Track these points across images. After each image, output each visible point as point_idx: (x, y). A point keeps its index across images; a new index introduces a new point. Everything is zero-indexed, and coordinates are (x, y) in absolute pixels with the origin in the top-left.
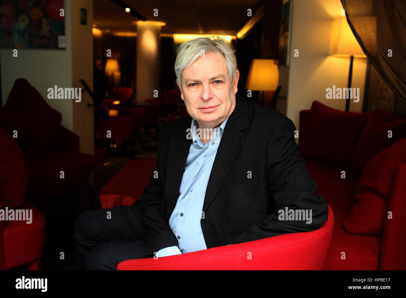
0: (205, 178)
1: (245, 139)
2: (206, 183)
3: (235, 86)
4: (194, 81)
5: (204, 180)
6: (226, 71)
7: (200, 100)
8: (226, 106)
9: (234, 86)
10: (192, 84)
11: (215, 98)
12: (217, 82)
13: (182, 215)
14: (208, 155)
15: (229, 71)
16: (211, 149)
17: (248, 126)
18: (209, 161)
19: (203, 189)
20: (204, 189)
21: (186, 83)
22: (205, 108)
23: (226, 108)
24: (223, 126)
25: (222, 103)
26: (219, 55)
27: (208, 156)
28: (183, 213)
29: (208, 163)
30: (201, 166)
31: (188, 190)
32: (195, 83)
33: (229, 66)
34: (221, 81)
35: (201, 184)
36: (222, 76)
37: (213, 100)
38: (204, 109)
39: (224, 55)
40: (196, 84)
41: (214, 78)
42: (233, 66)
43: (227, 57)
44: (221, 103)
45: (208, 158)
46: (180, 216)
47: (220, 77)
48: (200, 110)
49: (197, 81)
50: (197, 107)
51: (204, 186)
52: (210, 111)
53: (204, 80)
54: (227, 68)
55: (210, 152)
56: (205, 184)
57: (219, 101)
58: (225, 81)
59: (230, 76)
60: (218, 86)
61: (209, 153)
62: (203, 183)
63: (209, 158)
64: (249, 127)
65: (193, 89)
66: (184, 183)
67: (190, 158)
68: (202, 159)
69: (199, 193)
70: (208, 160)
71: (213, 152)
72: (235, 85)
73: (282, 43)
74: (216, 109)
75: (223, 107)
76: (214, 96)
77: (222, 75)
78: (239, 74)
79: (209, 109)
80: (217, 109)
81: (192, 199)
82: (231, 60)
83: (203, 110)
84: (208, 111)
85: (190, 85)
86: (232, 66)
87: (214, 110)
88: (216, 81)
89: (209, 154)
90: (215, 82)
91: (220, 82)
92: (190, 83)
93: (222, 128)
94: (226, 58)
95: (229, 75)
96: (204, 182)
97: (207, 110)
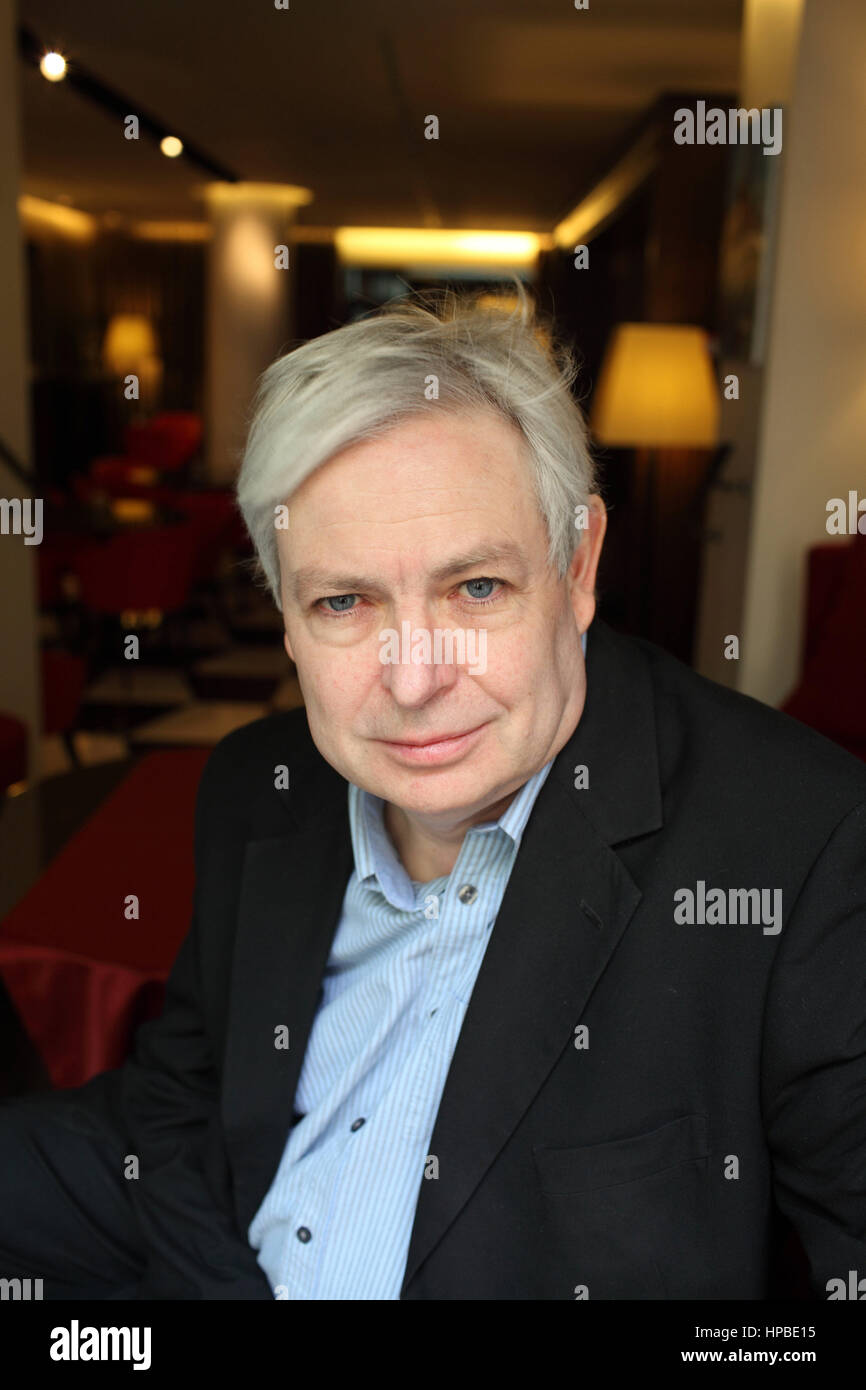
0: (421, 1075)
1: (641, 901)
2: (426, 1100)
3: (583, 591)
4: (340, 584)
5: (419, 1082)
6: (533, 520)
7: (377, 699)
8: (533, 721)
9: (577, 591)
10: (331, 600)
11: (465, 687)
12: (480, 588)
13: (305, 1235)
14: (440, 951)
15: (552, 520)
16: (455, 925)
17: (659, 825)
18: (445, 978)
19: (411, 1128)
20: (416, 1125)
21: (298, 594)
22: (412, 745)
23: (529, 736)
24: (514, 823)
25: (508, 707)
26: (487, 427)
27: (438, 958)
28: (312, 1232)
29: (438, 987)
30: (401, 1001)
31: (339, 1109)
32: (352, 596)
33: (548, 485)
34: (503, 583)
35: (401, 1105)
36: (510, 551)
37: (457, 699)
38: (406, 749)
39: (515, 420)
40: (357, 601)
41: (457, 568)
42: (571, 487)
43: (535, 438)
44: (500, 709)
45: (440, 965)
46: (296, 1240)
47: (492, 557)
48: (379, 746)
49: (356, 584)
50: (364, 729)
51: (415, 1112)
52: (436, 761)
53: (402, 580)
54: (538, 501)
55: (451, 940)
56: (422, 1103)
57: (491, 702)
58: (524, 578)
59: (554, 544)
60: (485, 614)
61: (447, 942)
62: (411, 1096)
63: (445, 963)
64: (660, 830)
65: (341, 629)
66: (320, 1068)
67: (345, 944)
68: (406, 965)
69: (392, 1144)
70: (442, 972)
71: (465, 936)
72: (582, 575)
73: (733, 262)
74: (475, 746)
75: (514, 728)
76: (458, 670)
77: (506, 547)
78: (604, 518)
79: (433, 750)
80: (482, 746)
81: (353, 1172)
82: (561, 451)
83: (398, 753)
84: (429, 762)
85: (317, 604)
86: (564, 488)
87: (460, 752)
88: (469, 583)
89: (445, 947)
90: (464, 591)
91: (496, 588)
92: (318, 596)
93: (509, 830)
94: (533, 442)
95: (549, 541)
96: (416, 1093)
97: (422, 755)
